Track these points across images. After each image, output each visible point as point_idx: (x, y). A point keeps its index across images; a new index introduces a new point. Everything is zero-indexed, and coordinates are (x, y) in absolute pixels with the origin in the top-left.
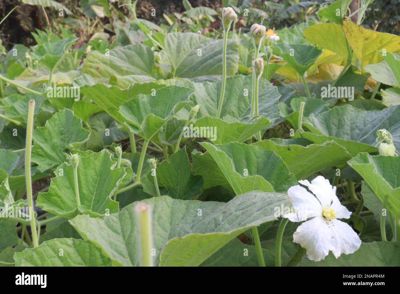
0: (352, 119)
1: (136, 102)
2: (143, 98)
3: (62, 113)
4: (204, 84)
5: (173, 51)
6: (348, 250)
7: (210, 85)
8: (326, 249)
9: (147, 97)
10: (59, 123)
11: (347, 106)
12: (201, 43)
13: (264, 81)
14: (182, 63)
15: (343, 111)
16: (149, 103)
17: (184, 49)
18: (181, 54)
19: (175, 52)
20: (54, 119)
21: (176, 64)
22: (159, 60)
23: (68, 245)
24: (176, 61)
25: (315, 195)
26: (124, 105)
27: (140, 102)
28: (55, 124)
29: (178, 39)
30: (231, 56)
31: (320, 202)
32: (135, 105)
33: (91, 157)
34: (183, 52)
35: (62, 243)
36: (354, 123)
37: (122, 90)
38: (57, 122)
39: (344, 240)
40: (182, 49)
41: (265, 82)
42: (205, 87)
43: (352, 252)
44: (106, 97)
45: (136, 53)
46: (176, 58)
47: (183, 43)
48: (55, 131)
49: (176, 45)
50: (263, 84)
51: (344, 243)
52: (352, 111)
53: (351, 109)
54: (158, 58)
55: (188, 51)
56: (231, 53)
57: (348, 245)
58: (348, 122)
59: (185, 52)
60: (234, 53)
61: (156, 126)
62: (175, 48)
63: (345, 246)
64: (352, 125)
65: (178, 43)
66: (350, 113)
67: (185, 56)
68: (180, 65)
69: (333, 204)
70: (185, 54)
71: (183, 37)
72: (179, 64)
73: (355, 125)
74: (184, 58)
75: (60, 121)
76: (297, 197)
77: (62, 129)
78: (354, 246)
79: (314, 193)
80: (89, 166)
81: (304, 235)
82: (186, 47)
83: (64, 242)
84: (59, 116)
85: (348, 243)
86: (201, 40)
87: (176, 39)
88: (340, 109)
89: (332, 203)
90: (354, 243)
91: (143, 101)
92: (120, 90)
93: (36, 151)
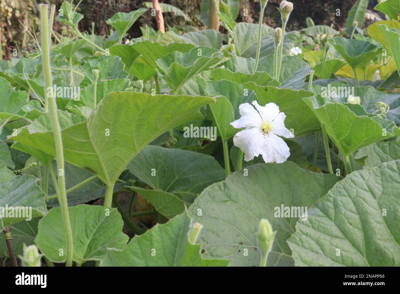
0: (371, 99)
1: (172, 57)
2: (179, 55)
3: (113, 59)
4: (247, 60)
5: (240, 38)
6: (279, 159)
7: (253, 61)
8: (257, 153)
9: (183, 55)
10: (109, 66)
11: (369, 87)
12: (270, 34)
13: (302, 61)
14: (247, 50)
15: (363, 91)
16: (184, 60)
17: (252, 38)
18: (248, 42)
19: (243, 39)
20: (106, 63)
21: (242, 51)
22: (233, 49)
23: (68, 117)
24: (242, 48)
25: (258, 111)
26: (162, 58)
27: (176, 57)
28: (105, 67)
29: (249, 29)
30: (287, 44)
31: (262, 118)
32: (171, 59)
33: (115, 81)
34: (250, 40)
35: (64, 115)
36: (372, 103)
37: (162, 45)
38: (107, 65)
39: (276, 150)
40: (250, 37)
41: (302, 63)
42: (248, 62)
43: (282, 162)
44: (153, 54)
45: (208, 37)
46: (243, 45)
47: (252, 32)
48: (104, 72)
49: (245, 34)
50: (300, 64)
51: (275, 152)
52: (373, 92)
53: (373, 90)
54: (232, 47)
55: (255, 40)
56: (288, 41)
57: (280, 156)
58: (367, 101)
59: (252, 40)
60: (291, 41)
61: (181, 75)
62: (244, 37)
63: (276, 155)
64: (370, 105)
65: (248, 32)
66: (371, 94)
67: (251, 45)
68: (245, 52)
69: (274, 122)
70: (252, 42)
71: (253, 27)
72: (245, 50)
73: (372, 105)
74: (250, 46)
75: (110, 65)
76: (244, 111)
77: (110, 71)
78: (284, 157)
79: (258, 110)
80: (112, 87)
81: (242, 139)
82: (253, 37)
83: (65, 114)
84: (109, 61)
85: (278, 153)
86: (271, 32)
87: (246, 28)
88: (361, 90)
89: (273, 120)
90: (284, 154)
91: (178, 57)
92: (161, 45)
93: (86, 84)
